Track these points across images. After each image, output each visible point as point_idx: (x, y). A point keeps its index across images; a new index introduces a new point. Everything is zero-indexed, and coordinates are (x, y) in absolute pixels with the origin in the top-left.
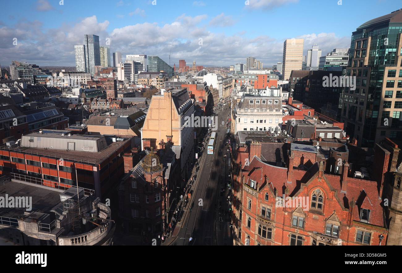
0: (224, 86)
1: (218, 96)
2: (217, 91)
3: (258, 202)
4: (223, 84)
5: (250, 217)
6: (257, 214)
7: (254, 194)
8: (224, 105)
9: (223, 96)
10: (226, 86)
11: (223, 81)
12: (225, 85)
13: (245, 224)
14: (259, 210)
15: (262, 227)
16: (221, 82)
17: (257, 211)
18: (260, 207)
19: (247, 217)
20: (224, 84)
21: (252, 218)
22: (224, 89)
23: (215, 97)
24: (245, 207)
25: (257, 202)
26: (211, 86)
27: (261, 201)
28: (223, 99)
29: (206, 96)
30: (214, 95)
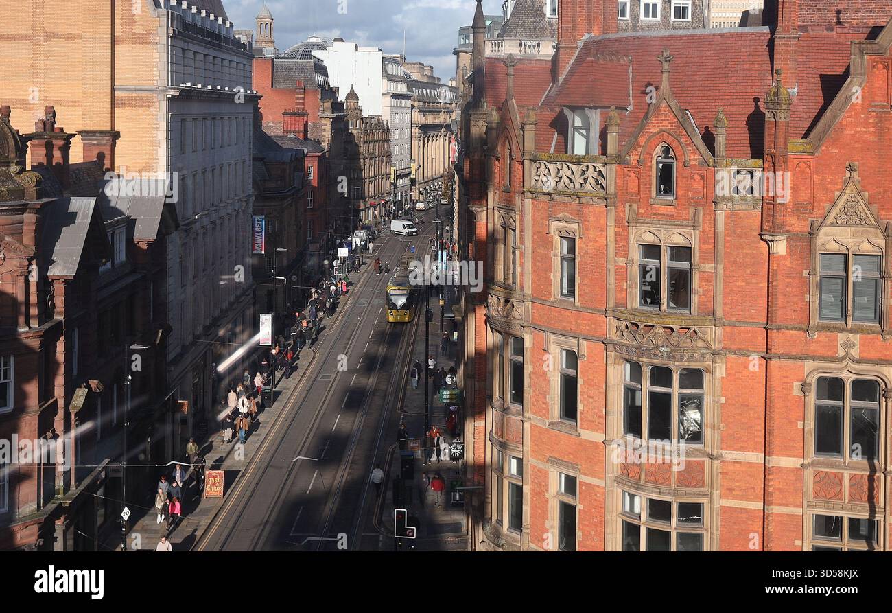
0: (416, 115)
1: (389, 156)
2: (386, 130)
3: (618, 222)
4: (413, 107)
5: (572, 344)
6: (611, 304)
7: (588, 187)
8: (420, 206)
9: (414, 167)
10: (430, 119)
11: (409, 89)
12: (423, 112)
13: (544, 411)
14: (622, 274)
15: (647, 372)
16: (402, 88)
17: (612, 280)
18: (626, 254)
19: (554, 364)
20: (416, 104)
21: (583, 348)
22: (416, 131)
23: (372, 157)
24: (540, 298)
25: (611, 223)
26: (352, 96)
27: (635, 206)
28: (414, 182)
29: (324, 121)
30: (365, 142)
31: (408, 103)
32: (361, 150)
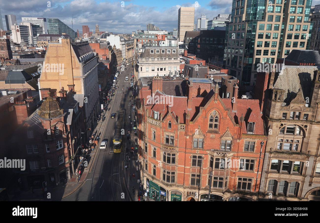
0: (126, 47)
1: (122, 56)
2: (121, 51)
3: (162, 131)
4: (126, 46)
5: (155, 147)
6: (161, 143)
7: (158, 125)
8: (128, 64)
9: (126, 57)
10: (129, 47)
11: (125, 42)
12: (128, 46)
13: (150, 155)
14: (163, 139)
15: (167, 154)
16: (124, 43)
17: (161, 140)
18: (163, 136)
19: (152, 148)
20: (126, 45)
21: (157, 148)
22: (126, 50)
23: (119, 57)
24: (150, 138)
25: (161, 131)
26: (115, 46)
27: (165, 129)
28: (126, 60)
29: (110, 55)
30: (117, 54)
31: (125, 45)
32: (117, 56)
